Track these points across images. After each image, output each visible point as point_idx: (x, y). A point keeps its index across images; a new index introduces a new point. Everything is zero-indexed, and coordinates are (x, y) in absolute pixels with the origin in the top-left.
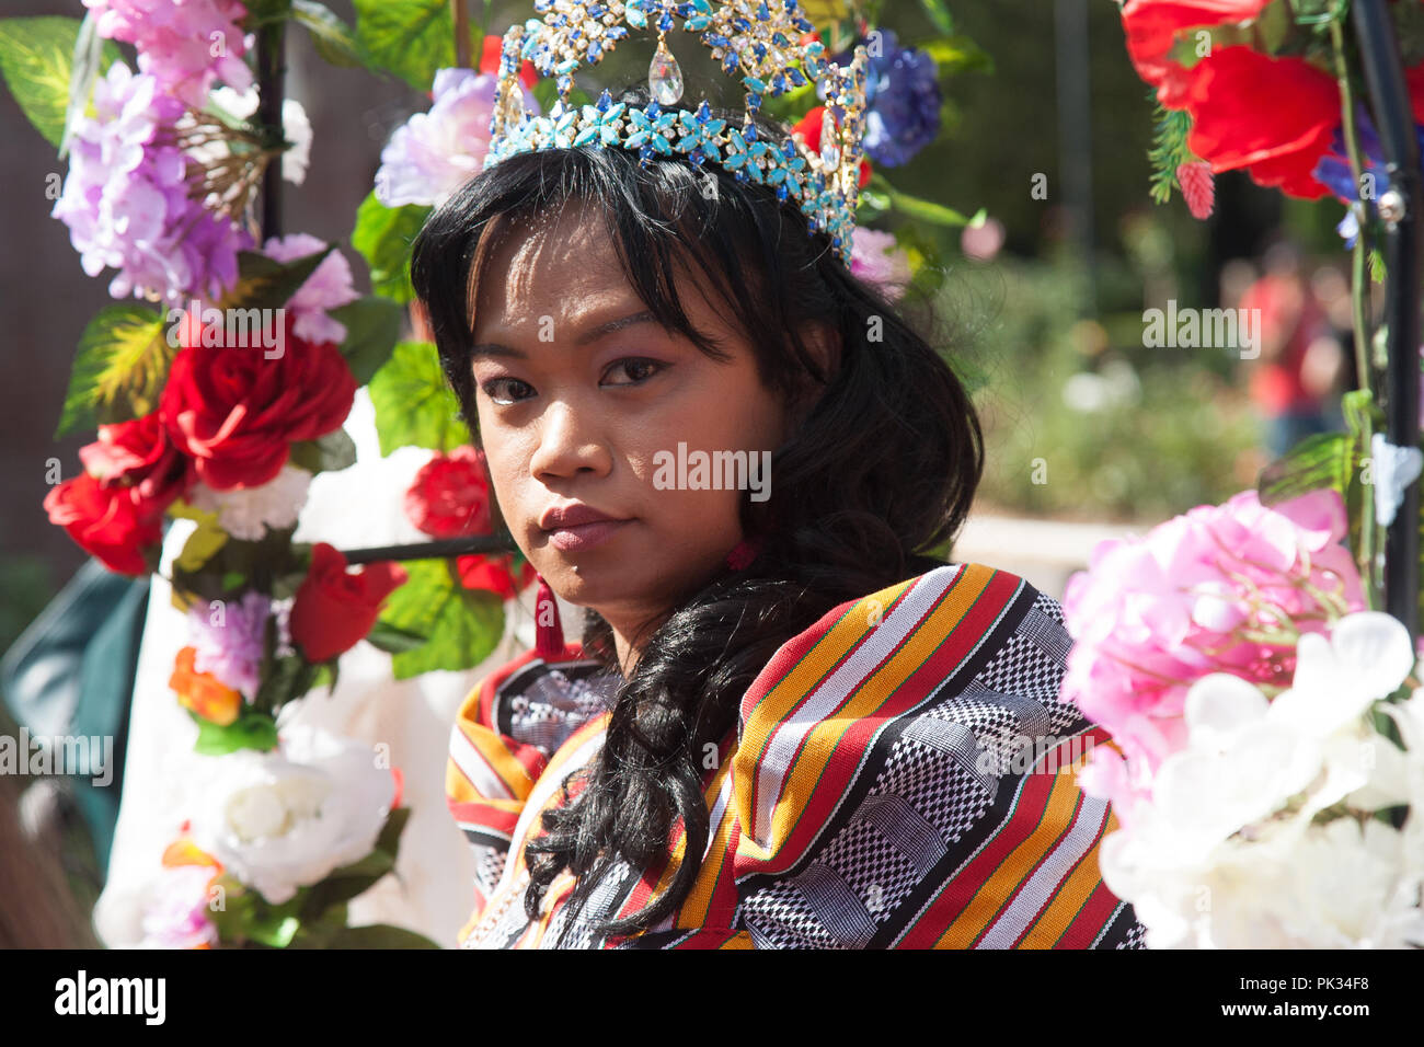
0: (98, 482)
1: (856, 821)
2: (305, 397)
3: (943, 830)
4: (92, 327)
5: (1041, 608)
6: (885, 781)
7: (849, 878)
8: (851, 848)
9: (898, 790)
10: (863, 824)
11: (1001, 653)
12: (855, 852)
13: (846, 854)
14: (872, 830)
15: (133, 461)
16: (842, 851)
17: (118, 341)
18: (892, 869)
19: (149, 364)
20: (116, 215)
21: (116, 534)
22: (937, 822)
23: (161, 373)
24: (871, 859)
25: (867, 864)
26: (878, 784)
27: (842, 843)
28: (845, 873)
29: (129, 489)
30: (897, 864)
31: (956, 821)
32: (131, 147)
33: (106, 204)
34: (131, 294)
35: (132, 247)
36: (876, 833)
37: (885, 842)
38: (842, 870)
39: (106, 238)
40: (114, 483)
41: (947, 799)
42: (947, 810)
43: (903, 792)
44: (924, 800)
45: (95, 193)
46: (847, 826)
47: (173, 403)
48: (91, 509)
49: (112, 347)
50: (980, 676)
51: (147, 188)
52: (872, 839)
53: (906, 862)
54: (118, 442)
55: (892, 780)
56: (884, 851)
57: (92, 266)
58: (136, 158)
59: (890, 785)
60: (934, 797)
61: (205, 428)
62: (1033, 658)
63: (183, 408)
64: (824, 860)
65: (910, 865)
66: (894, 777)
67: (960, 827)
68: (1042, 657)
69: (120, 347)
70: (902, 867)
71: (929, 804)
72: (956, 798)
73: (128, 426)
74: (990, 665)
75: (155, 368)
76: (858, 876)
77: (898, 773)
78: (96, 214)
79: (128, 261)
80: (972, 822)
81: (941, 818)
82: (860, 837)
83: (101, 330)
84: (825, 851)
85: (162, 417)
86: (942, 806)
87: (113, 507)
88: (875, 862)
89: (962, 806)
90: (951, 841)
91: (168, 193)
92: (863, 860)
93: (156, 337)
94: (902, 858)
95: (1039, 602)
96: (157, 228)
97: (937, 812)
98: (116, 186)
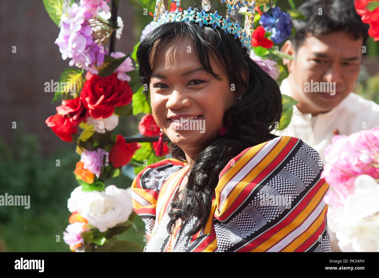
0: (61, 116)
1: (243, 212)
2: (119, 95)
3: (266, 218)
4: (63, 74)
5: (303, 148)
6: (253, 203)
7: (239, 227)
8: (241, 219)
9: (256, 206)
10: (245, 213)
11: (291, 161)
12: (242, 221)
13: (239, 221)
14: (247, 215)
15: (71, 110)
16: (238, 220)
17: (70, 78)
18: (251, 226)
19: (78, 84)
20: (73, 43)
21: (66, 130)
22: (265, 216)
23: (81, 87)
24: (246, 223)
25: (244, 224)
26: (251, 203)
27: (239, 218)
28: (238, 226)
29: (69, 118)
30: (252, 225)
31: (271, 217)
32: (78, 25)
33: (70, 40)
34: (75, 65)
35: (76, 52)
36: (248, 216)
37: (250, 219)
38: (237, 225)
39: (69, 49)
40: (66, 116)
41: (269, 211)
42: (268, 213)
43: (257, 207)
44: (263, 210)
45: (67, 37)
46: (241, 213)
47: (84, 95)
48: (59, 123)
49: (68, 79)
50: (285, 167)
51: (82, 36)
52: (247, 218)
53: (255, 225)
54: (67, 105)
55: (255, 203)
56: (250, 221)
57: (64, 57)
58: (79, 28)
59: (254, 204)
60: (266, 210)
61: (93, 102)
62: (300, 163)
63: (87, 96)
64: (233, 221)
65: (256, 226)
66: (256, 202)
67: (271, 218)
68: (302, 162)
69: (70, 79)
70: (253, 226)
71: (264, 211)
72: (272, 211)
73: (70, 101)
74: (288, 164)
75: (79, 85)
76: (241, 227)
77: (257, 201)
78: (67, 43)
79: (74, 56)
80: (275, 218)
81: (267, 215)
82: (244, 217)
83: (66, 75)
84: (234, 218)
85: (81, 98)
86: (267, 212)
87: (66, 122)
88: (247, 224)
89: (273, 213)
90: (268, 222)
91: (87, 38)
92: (244, 223)
93: (80, 77)
94: (254, 224)
95: (303, 146)
96: (84, 47)
97: (266, 214)
98: (73, 35)
